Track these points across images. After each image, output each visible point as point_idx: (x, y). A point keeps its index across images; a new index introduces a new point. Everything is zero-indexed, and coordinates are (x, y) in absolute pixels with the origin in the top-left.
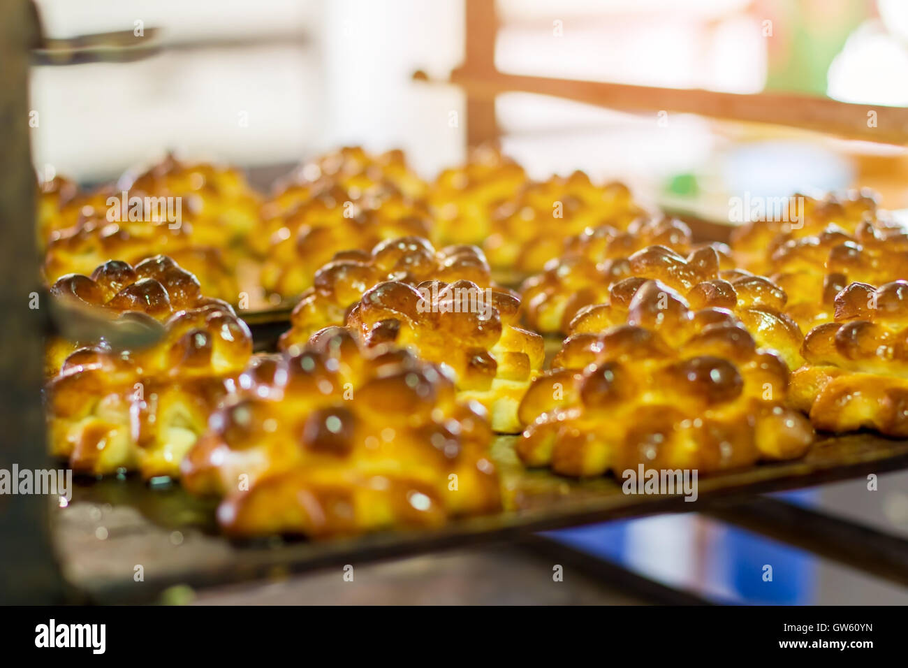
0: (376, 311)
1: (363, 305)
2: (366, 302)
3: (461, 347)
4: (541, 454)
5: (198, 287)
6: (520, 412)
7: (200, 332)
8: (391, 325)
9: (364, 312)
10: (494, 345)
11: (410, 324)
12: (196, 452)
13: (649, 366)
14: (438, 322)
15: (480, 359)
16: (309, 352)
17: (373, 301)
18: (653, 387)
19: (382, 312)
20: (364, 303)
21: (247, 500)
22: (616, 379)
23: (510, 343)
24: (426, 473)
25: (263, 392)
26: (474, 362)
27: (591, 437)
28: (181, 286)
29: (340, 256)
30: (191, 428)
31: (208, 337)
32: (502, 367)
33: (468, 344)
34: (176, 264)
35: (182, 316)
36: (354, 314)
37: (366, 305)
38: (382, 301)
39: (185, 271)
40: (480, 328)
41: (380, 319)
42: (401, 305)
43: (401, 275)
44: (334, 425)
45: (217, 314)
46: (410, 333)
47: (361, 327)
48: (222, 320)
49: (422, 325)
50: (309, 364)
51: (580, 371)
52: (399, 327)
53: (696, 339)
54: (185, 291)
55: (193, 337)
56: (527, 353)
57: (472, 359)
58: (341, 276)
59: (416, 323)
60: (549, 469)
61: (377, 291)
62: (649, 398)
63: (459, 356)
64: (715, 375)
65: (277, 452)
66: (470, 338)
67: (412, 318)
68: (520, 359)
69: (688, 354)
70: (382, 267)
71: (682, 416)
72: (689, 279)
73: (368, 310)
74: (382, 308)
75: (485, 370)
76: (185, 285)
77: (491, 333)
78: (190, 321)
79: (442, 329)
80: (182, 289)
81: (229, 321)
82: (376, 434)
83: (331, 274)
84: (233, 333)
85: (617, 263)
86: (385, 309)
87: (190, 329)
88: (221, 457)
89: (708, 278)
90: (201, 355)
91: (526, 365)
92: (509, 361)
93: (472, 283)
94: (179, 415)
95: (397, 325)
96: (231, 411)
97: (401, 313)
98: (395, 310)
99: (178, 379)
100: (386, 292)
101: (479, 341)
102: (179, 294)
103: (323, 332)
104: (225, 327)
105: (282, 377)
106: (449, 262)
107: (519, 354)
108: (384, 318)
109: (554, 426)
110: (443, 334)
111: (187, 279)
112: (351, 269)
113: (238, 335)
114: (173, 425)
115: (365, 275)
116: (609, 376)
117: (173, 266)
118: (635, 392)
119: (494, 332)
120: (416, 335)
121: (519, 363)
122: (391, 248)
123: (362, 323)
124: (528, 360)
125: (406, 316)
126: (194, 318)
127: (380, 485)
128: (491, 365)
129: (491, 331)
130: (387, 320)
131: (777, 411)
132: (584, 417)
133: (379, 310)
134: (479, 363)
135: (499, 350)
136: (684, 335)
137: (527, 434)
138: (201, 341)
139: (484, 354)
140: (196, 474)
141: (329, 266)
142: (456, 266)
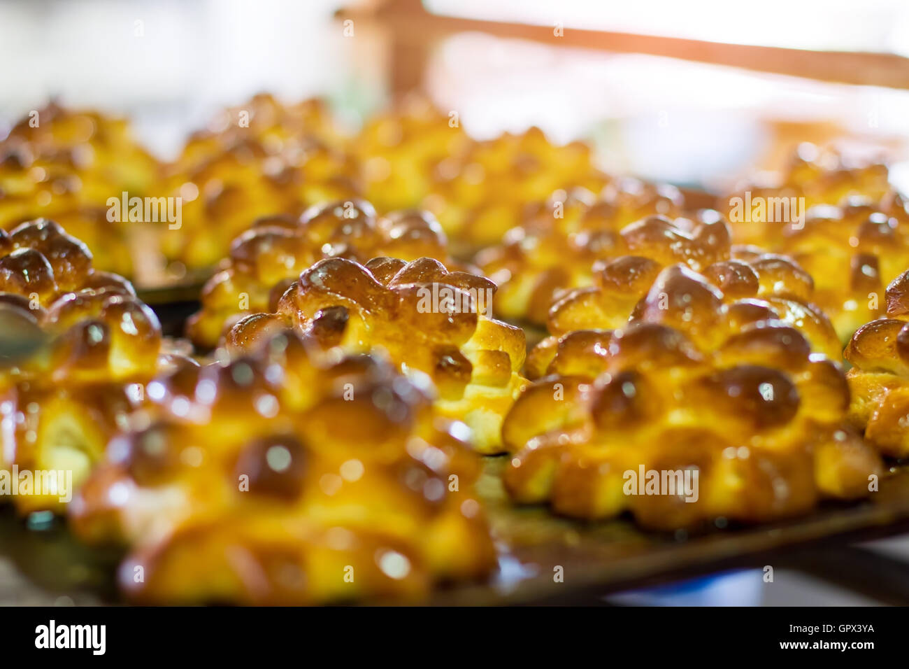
0: (317, 297)
1: (300, 288)
2: (304, 283)
3: (426, 344)
4: (537, 487)
5: (88, 260)
6: (504, 430)
7: (95, 323)
8: (338, 315)
9: (302, 297)
10: (466, 342)
11: (360, 312)
12: (89, 485)
13: (677, 375)
14: (397, 311)
15: (451, 360)
16: (244, 360)
17: (313, 283)
18: (682, 404)
19: (325, 297)
20: (302, 285)
21: (161, 558)
22: (638, 393)
23: (484, 338)
24: (400, 523)
25: (181, 408)
26: (444, 364)
27: (604, 470)
28: (68, 258)
29: (262, 222)
30: (82, 448)
31: (106, 330)
32: (479, 370)
33: (435, 340)
34: (61, 230)
35: (72, 302)
36: (286, 299)
37: (304, 288)
38: (325, 283)
39: (74, 239)
40: (451, 320)
41: (322, 306)
42: (349, 288)
43: (340, 248)
44: (279, 460)
45: (116, 300)
46: (361, 324)
47: (296, 315)
48: (123, 307)
49: (375, 314)
50: (244, 375)
51: (586, 380)
52: (347, 317)
53: (734, 342)
54: (73, 264)
55: (85, 330)
56: (505, 351)
57: (441, 360)
58: (265, 248)
59: (367, 312)
60: (547, 507)
61: (319, 270)
62: (678, 418)
63: (424, 355)
64: (767, 391)
65: (202, 492)
66: (438, 333)
67: (363, 306)
68: (498, 358)
69: (725, 361)
70: (315, 236)
71: (723, 444)
72: (698, 259)
73: (307, 295)
74: (325, 292)
75: (457, 374)
76: (72, 257)
77: (464, 327)
78: (82, 307)
79: (401, 321)
80: (69, 261)
81: (133, 309)
82: (335, 470)
83: (252, 245)
84: (137, 324)
85: (596, 236)
86: (329, 293)
87: (80, 318)
88: (122, 495)
89: (719, 258)
90: (97, 353)
91: (506, 367)
92: (484, 362)
93: (437, 262)
94: (67, 432)
95: (345, 315)
96: (138, 438)
97: (349, 299)
98: (342, 295)
99: (67, 384)
100: (329, 271)
101: (449, 337)
102: (65, 268)
103: (247, 320)
104: (127, 317)
105: (207, 391)
106: (396, 233)
107: (497, 353)
108: (328, 305)
109: (554, 452)
110: (401, 326)
111: (74, 250)
112: (276, 239)
113: (144, 327)
114: (59, 444)
115: (294, 246)
116: (628, 389)
117: (58, 234)
118: (661, 412)
119: (467, 326)
120: (368, 326)
121: (498, 365)
122: (326, 214)
123: (298, 309)
124: (509, 360)
125: (355, 302)
126: (88, 304)
127: (341, 542)
128: (464, 368)
129: (465, 324)
130: (330, 308)
131: (839, 436)
132: (595, 442)
133: (320, 295)
134: (449, 365)
135: (473, 348)
136: (719, 337)
137: (516, 462)
138: (96, 335)
139: (456, 354)
140: (91, 517)
141: (249, 235)
142: (406, 238)
